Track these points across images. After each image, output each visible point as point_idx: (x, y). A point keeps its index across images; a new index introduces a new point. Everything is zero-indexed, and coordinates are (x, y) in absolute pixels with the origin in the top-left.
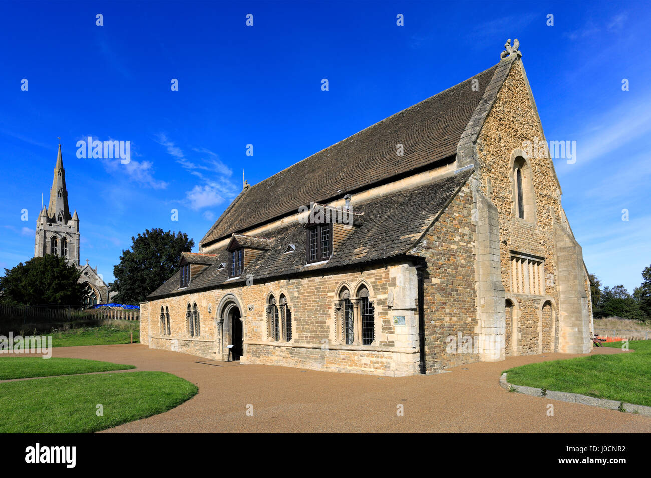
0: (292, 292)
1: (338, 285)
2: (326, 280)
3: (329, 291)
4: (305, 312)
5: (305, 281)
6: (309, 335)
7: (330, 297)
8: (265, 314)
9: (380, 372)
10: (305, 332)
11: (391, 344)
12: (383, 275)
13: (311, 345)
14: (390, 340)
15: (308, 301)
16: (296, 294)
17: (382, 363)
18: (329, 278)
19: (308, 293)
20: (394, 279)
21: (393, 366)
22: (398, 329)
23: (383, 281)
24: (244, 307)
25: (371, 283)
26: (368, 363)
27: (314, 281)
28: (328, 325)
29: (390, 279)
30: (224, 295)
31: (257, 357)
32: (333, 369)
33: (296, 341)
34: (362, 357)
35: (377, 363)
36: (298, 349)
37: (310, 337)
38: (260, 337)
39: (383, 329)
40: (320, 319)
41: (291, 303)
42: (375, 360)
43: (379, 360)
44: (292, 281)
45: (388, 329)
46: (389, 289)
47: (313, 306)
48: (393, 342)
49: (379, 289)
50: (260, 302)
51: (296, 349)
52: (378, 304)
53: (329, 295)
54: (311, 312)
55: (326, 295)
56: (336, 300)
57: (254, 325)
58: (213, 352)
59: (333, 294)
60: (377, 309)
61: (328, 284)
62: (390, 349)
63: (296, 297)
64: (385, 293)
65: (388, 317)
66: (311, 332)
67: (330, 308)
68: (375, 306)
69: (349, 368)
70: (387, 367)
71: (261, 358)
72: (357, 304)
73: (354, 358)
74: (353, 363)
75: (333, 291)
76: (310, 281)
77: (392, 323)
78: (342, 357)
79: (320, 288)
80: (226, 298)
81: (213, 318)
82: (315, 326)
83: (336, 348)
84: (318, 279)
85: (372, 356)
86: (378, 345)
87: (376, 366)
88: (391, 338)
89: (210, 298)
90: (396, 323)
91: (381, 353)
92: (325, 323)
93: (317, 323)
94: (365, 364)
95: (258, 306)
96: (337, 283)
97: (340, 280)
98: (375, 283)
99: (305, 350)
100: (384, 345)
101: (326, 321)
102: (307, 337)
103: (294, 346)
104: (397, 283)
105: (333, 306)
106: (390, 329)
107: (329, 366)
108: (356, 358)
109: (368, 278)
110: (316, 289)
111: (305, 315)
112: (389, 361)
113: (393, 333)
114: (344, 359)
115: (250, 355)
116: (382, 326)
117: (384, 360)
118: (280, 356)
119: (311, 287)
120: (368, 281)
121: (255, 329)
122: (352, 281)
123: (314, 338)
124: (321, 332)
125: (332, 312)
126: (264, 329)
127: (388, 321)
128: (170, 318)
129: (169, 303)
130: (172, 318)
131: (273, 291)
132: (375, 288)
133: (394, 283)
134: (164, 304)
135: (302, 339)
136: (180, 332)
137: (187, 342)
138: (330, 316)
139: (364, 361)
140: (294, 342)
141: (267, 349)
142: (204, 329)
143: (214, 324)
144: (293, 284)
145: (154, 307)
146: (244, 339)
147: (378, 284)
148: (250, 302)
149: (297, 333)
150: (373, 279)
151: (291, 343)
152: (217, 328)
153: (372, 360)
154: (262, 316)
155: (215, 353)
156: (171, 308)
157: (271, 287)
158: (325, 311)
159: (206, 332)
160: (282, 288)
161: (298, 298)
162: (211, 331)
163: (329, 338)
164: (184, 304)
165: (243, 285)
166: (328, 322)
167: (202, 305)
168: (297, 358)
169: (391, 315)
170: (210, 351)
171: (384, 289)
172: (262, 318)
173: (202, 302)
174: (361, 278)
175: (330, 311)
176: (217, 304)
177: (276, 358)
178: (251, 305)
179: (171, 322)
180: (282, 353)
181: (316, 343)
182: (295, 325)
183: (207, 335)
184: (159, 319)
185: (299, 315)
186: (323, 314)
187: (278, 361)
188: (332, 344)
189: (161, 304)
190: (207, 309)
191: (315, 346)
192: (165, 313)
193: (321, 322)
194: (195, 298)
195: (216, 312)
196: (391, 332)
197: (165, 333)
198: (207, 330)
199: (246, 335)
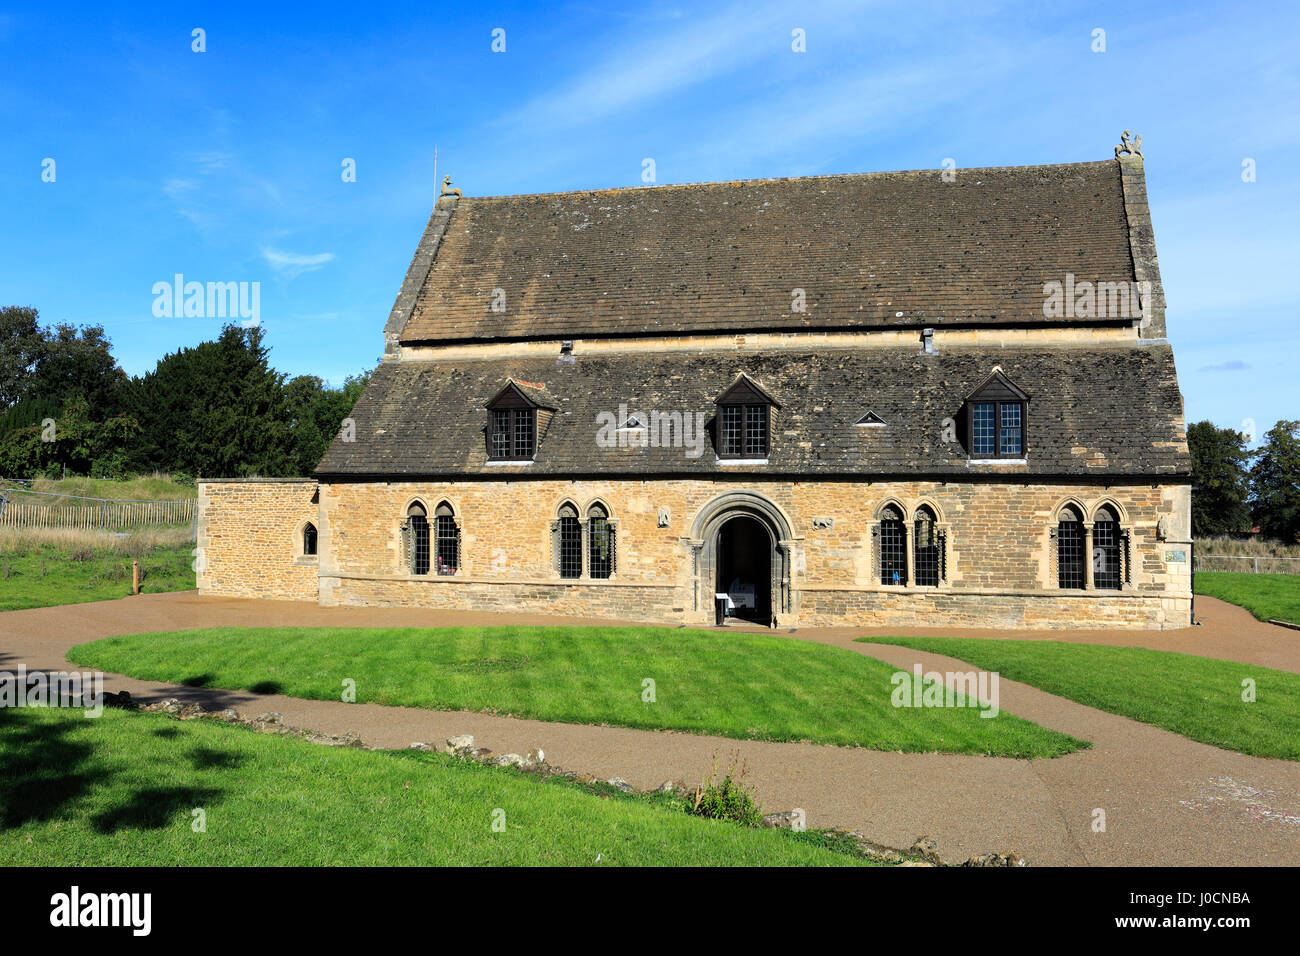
0: (948, 503)
1: (1057, 501)
2: (1033, 491)
3: (1039, 509)
4: (981, 537)
5: (984, 489)
6: (992, 573)
7: (1042, 517)
8: (867, 537)
9: (1138, 625)
10: (980, 569)
11: (1161, 587)
12: (1149, 495)
13: (994, 590)
14: (1157, 581)
15: (990, 521)
16: (960, 508)
17: (1141, 613)
18: (1040, 489)
19: (990, 507)
20: (1169, 503)
21: (1161, 616)
22: (1172, 567)
23: (1149, 503)
24: (796, 520)
25: (1125, 503)
26: (1116, 613)
27: (1005, 490)
28: (1036, 559)
29: (1162, 502)
30: (719, 495)
31: (836, 614)
32: (1042, 624)
33: (956, 584)
34: (1103, 605)
35: (1131, 613)
36: (960, 597)
37: (991, 577)
38: (848, 576)
39: (1144, 567)
40: (1017, 549)
41: (947, 521)
42: (1128, 609)
43: (1136, 609)
44: (949, 485)
45: (1154, 565)
46: (1157, 514)
47: (1002, 529)
48: (1163, 584)
49: (1140, 513)
50: (851, 515)
51: (955, 598)
52: (1137, 533)
53: (1038, 513)
54: (996, 538)
55: (1033, 513)
56: (1055, 524)
57: (830, 554)
58: (670, 607)
59: (1047, 513)
60: (1135, 541)
61: (1035, 497)
62: (1158, 593)
63: (959, 512)
64: (1151, 520)
65: (1154, 552)
66: (993, 569)
67: (1041, 534)
68: (1132, 537)
69: (1076, 622)
70: (1149, 618)
71: (848, 615)
72: (1094, 531)
73: (1086, 607)
74: (1083, 615)
75: (1049, 509)
76: (994, 489)
77: (1163, 558)
78: (1062, 607)
79: (1020, 503)
80: (726, 498)
81: (672, 538)
82: (1004, 560)
83: (1050, 593)
84: (1014, 489)
85: (1123, 604)
86: (1136, 589)
87: (1131, 616)
88: (1159, 579)
89: (663, 494)
90: (1168, 560)
91: (1141, 599)
92: (1029, 556)
93: (1009, 555)
94: (1108, 616)
95: (844, 520)
96: (1057, 498)
97: (1064, 494)
98: (1131, 504)
99: (979, 598)
100: (1146, 588)
101: (1032, 554)
102: (984, 578)
103: (949, 592)
104: (1174, 508)
105: (1047, 532)
106: (1159, 567)
107: (1032, 621)
108: (1091, 607)
109: (1122, 497)
110: (1007, 502)
111: (982, 542)
112: (1154, 609)
113: (1163, 572)
114: (1065, 610)
115: (811, 610)
116: (1144, 563)
117: (1144, 609)
118: (910, 610)
119: (997, 498)
120: (1120, 501)
121: (831, 563)
122: (1087, 498)
123: (1004, 578)
124: (1021, 570)
125: (1045, 540)
126: (864, 562)
127: (1156, 557)
128: (463, 533)
129: (456, 494)
130: (471, 531)
131: (896, 496)
132: (1132, 510)
133: (1168, 507)
134: (424, 499)
135: (973, 580)
136: (516, 564)
137: (546, 589)
138: (1038, 546)
139: (1107, 610)
140: (950, 585)
141: (868, 599)
142: (635, 560)
143: (677, 550)
144: (951, 490)
145: (357, 499)
146: (793, 581)
147: (1139, 505)
148: (819, 513)
149: (960, 570)
150: (1129, 499)
151: (944, 587)
152: (690, 558)
153: (1122, 608)
154: (858, 539)
155: (680, 610)
156: (472, 507)
157: (891, 491)
158: (1028, 538)
159: (642, 566)
160: (923, 494)
161: (964, 513)
162: (664, 565)
163: (1038, 579)
164: (542, 502)
165: (797, 478)
166: (1035, 555)
167: (629, 508)
168: (955, 611)
169: (1161, 549)
170: (656, 606)
171: (1149, 513)
172: (859, 543)
173: (628, 502)
174: (1105, 495)
175: (1040, 539)
176: (692, 510)
177: (898, 614)
178: (822, 519)
179: (467, 541)
180: (913, 605)
181: (1007, 587)
182: (952, 557)
183: (646, 572)
184: (396, 531)
185: (967, 541)
186: (1026, 542)
187: (899, 619)
188: (1044, 587)
189: (409, 491)
190: (648, 517)
191: (1006, 591)
192: (431, 517)
193: (1019, 555)
194: (600, 491)
195: (687, 526)
196: (1160, 569)
197: (420, 566)
198: (647, 562)
199: (799, 573)
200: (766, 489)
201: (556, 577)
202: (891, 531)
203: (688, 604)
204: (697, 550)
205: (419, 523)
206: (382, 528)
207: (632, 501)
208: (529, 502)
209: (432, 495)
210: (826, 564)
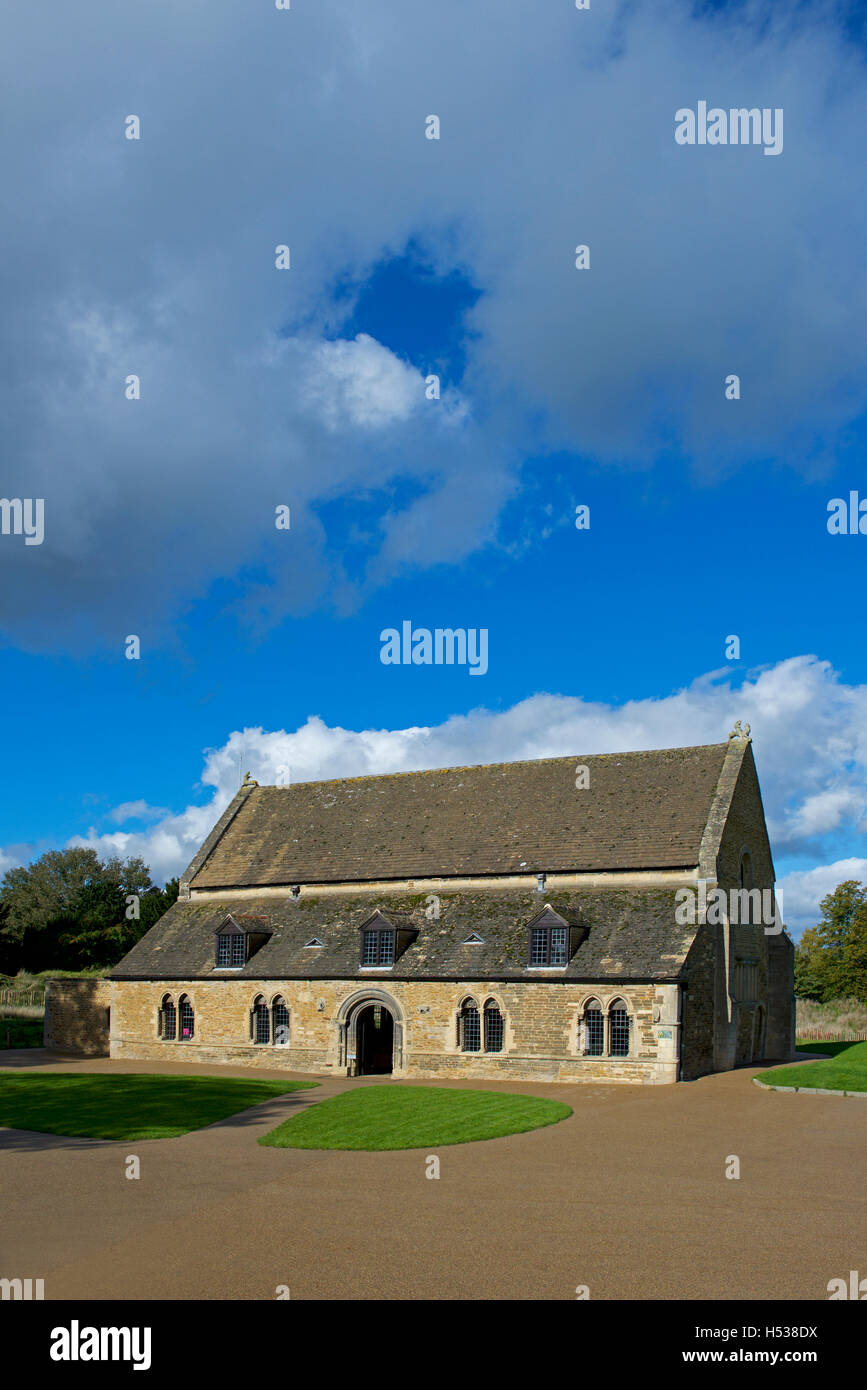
0: (508, 997)
1: (584, 996)
2: (567, 988)
3: (570, 1001)
4: (530, 1020)
5: (533, 987)
6: (536, 1045)
7: (572, 1007)
8: (453, 1020)
9: (638, 1081)
10: (529, 1041)
11: (654, 1055)
12: (648, 992)
13: (539, 1056)
14: (652, 1051)
15: (536, 1009)
16: (516, 1000)
17: (640, 1073)
18: (573, 987)
19: (537, 999)
20: (661, 998)
21: (653, 1075)
22: (662, 1042)
23: (647, 998)
24: (406, 1008)
25: (631, 997)
26: (622, 1073)
27: (548, 988)
28: (567, 1035)
29: (657, 996)
30: (357, 990)
31: (432, 1070)
32: (571, 1079)
33: (511, 1051)
34: (614, 1067)
35: (633, 1073)
36: (515, 1060)
37: (537, 1047)
38: (440, 1046)
39: (641, 1042)
40: (555, 1029)
41: (505, 1009)
42: (631, 1070)
43: (637, 1070)
44: (509, 985)
45: (650, 1040)
46: (654, 1005)
47: (544, 1015)
48: (656, 1053)
49: (641, 1005)
50: (443, 1004)
51: (511, 1061)
52: (638, 1018)
53: (569, 1004)
54: (540, 1020)
55: (566, 1004)
56: (582, 1011)
57: (428, 1031)
58: (324, 1063)
59: (576, 1004)
60: (637, 1023)
61: (569, 993)
62: (652, 1059)
63: (514, 1003)
64: (648, 1009)
65: (650, 1031)
66: (538, 1042)
67: (571, 1018)
68: (635, 1020)
69: (594, 1078)
70: (647, 1076)
71: (440, 1072)
72: (609, 1017)
73: (602, 1068)
74: (600, 1073)
75: (576, 1001)
76: (540, 988)
77: (655, 1037)
78: (585, 1068)
79: (557, 996)
80: (363, 992)
81: (326, 1019)
82: (546, 1036)
83: (578, 1059)
84: (553, 987)
85: (628, 1066)
86: (635, 1056)
87: (633, 1075)
88: (653, 1050)
89: (321, 990)
90: (661, 1037)
91: (640, 1063)
92: (562, 1033)
93: (551, 1032)
94: (617, 1074)
95: (437, 1008)
96: (582, 993)
97: (587, 991)
98: (635, 997)
99: (527, 1061)
100: (643, 1056)
102: (531, 1047)
103: (507, 1056)
104: (664, 1001)
105: (575, 1017)
106: (653, 1041)
107: (565, 1077)
108: (605, 1068)
109: (628, 994)
110: (549, 996)
111: (529, 1023)
112: (650, 1070)
113: (656, 1045)
114: (587, 1070)
115: (415, 1067)
116: (641, 1038)
117: (642, 1070)
118: (482, 1068)
119: (542, 993)
120: (627, 996)
121: (429, 1037)
122: (606, 993)
123: (545, 1048)
124: (555, 1042)
125: (574, 1022)
126: (449, 1036)
127: (651, 1035)
128: (196, 1013)
129: (191, 989)
130: (201, 1013)
131: (473, 993)
132: (636, 1003)
133: (660, 1001)
134: (172, 992)
135: (523, 1049)
136: (228, 1034)
137: (247, 1050)
138: (569, 1026)
139: (616, 1071)
140: (507, 1052)
141: (453, 1062)
142: (301, 1033)
143: (329, 1026)
144: (510, 988)
145: (133, 992)
146: (404, 1048)
147: (640, 999)
148: (423, 1003)
149: (515, 1042)
150: (634, 995)
151: (504, 1053)
152: (338, 1032)
153: (628, 1070)
154: (447, 1021)
155: (331, 1065)
156: (201, 997)
157: (469, 988)
158: (563, 1021)
159: (307, 1037)
160: (490, 991)
161: (518, 1004)
162: (320, 1036)
163: (568, 1048)
164: (243, 994)
165: (408, 980)
166: (566, 1032)
167: (299, 999)
168: (511, 1070)
169: (655, 1029)
170: (315, 1063)
171: (647, 1005)
172: (447, 1023)
173: (298, 995)
174: (617, 991)
175: (570, 1022)
176: (339, 1000)
177: (473, 1071)
178: (424, 1006)
179: (198, 1018)
180: (483, 1065)
181: (547, 1054)
182: (509, 1034)
183: (309, 1041)
184: (156, 1013)
185: (519, 1023)
186: (561, 1023)
187: (474, 1074)
188: (572, 1054)
189: (163, 987)
190: (312, 1005)
191: (545, 1056)
192: (176, 1005)
193: (556, 1032)
194: (279, 987)
195: (337, 1011)
196: (654, 1043)
197: (170, 1035)
198: (309, 1033)
199: (409, 1043)
200: (387, 987)
201: (251, 1043)
202: (467, 1012)
203: (336, 1062)
204: (343, 1027)
205: (167, 1006)
206: (147, 1011)
207: (301, 994)
208: (236, 994)
209: (176, 990)
210: (425, 1037)
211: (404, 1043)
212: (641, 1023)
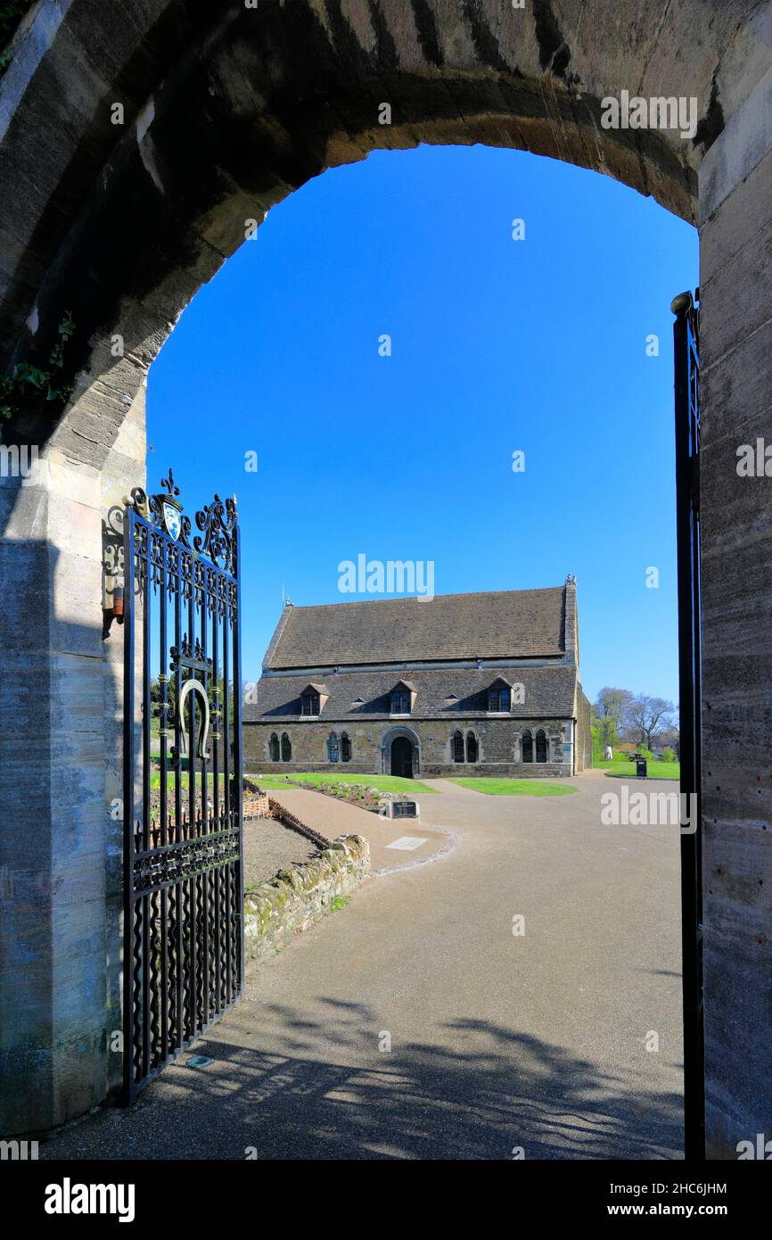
0: (480, 730)
1: (522, 728)
4: (492, 743)
5: (494, 724)
7: (516, 734)
8: (448, 745)
9: (552, 777)
10: (490, 756)
12: (557, 725)
13: (498, 763)
15: (496, 736)
16: (484, 732)
18: (515, 723)
19: (495, 731)
20: (564, 728)
21: (561, 772)
22: (565, 754)
23: (557, 728)
24: (421, 738)
25: (548, 729)
27: (502, 724)
28: (514, 751)
29: (562, 728)
30: (391, 728)
31: (436, 774)
33: (482, 762)
36: (484, 766)
37: (496, 759)
38: (441, 759)
39: (555, 754)
40: (506, 748)
41: (480, 737)
42: (548, 770)
43: (552, 770)
44: (480, 723)
45: (558, 753)
46: (561, 733)
47: (500, 740)
48: (561, 760)
49: (554, 733)
50: (443, 734)
52: (553, 740)
53: (514, 732)
54: (498, 743)
56: (521, 737)
57: (434, 751)
59: (518, 733)
60: (551, 743)
61: (514, 727)
62: (559, 764)
64: (558, 735)
65: (558, 747)
66: (497, 756)
67: (516, 741)
68: (550, 741)
70: (557, 773)
71: (441, 775)
72: (535, 740)
73: (532, 770)
74: (532, 773)
75: (518, 731)
76: (498, 724)
78: (523, 769)
79: (508, 729)
80: (393, 729)
81: (374, 746)
82: (501, 752)
83: (519, 765)
84: (505, 724)
86: (551, 762)
87: (548, 773)
88: (560, 758)
89: (369, 728)
90: (564, 751)
91: (553, 766)
92: (510, 750)
93: (504, 749)
94: (541, 773)
95: (440, 737)
97: (525, 725)
98: (550, 729)
99: (491, 767)
100: (556, 762)
102: (493, 759)
103: (480, 764)
104: (567, 730)
105: (518, 741)
108: (534, 769)
109: (546, 726)
110: (503, 729)
111: (492, 745)
112: (557, 770)
114: (525, 771)
115: (427, 773)
116: (555, 752)
118: (464, 772)
119: (499, 728)
120: (546, 728)
121: (435, 755)
122: (534, 727)
123: (500, 759)
124: (507, 756)
126: (447, 753)
127: (559, 750)
128: (292, 746)
129: (289, 729)
130: (295, 744)
131: (460, 728)
132: (550, 732)
133: (564, 730)
134: (276, 731)
135: (488, 760)
137: (325, 766)
138: (514, 746)
139: (539, 771)
140: (480, 762)
141: (448, 769)
142: (359, 754)
143: (375, 750)
144: (480, 725)
145: (251, 732)
146: (420, 761)
147: (553, 730)
148: (430, 734)
149: (484, 756)
150: (550, 727)
151: (477, 764)
152: (381, 753)
153: (545, 770)
154: (445, 744)
156: (295, 735)
157: (458, 725)
158: (510, 743)
159: (362, 757)
160: (470, 726)
161: (486, 734)
162: (370, 756)
163: (513, 759)
164: (322, 731)
165: (422, 721)
166: (513, 749)
167: (357, 734)
168: (482, 772)
169: (561, 747)
171: (557, 732)
172: (445, 746)
173: (356, 732)
174: (540, 726)
175: (516, 743)
176: (380, 734)
177: (460, 774)
178: (431, 736)
179: (294, 748)
180: (466, 770)
181: (502, 762)
182: (481, 751)
183: (363, 759)
184: (267, 745)
185: (487, 744)
188: (516, 762)
189: (270, 730)
190: (363, 737)
191: (501, 764)
192: (280, 739)
194: (345, 727)
195: (379, 740)
196: (561, 754)
197: (276, 758)
198: (364, 754)
199: (423, 759)
200: (409, 725)
201: (328, 762)
202: (457, 740)
203: (380, 772)
204: (383, 750)
205: (274, 740)
206: (263, 743)
207: (358, 731)
208: (318, 732)
209: (279, 730)
210: (432, 755)
211: (420, 758)
212: (554, 743)
